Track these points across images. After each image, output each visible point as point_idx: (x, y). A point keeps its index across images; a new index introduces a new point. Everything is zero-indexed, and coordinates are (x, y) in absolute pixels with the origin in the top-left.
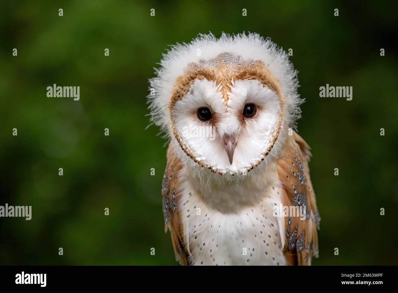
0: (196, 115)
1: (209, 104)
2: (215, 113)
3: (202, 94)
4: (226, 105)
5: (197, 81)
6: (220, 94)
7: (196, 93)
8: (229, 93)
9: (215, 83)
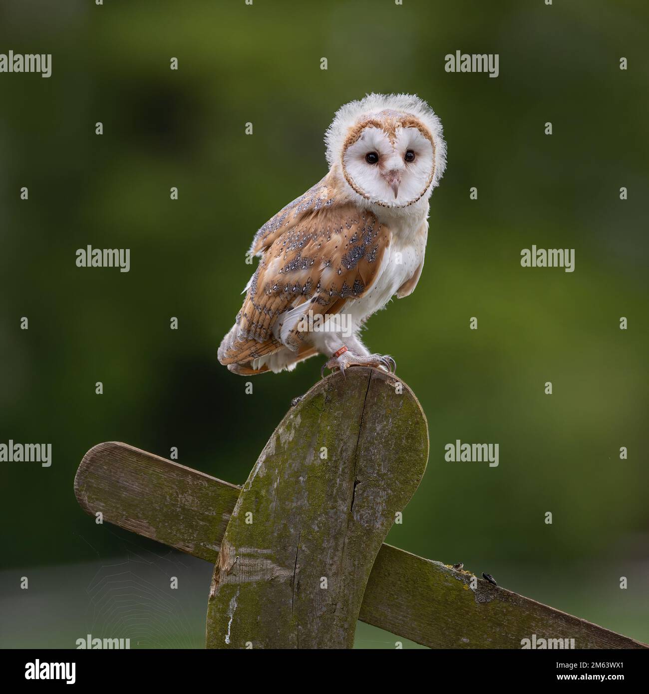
0: (364, 159)
1: (377, 148)
2: (382, 155)
3: (372, 139)
4: (394, 148)
5: (367, 129)
6: (388, 139)
7: (367, 139)
8: (394, 139)
9: (383, 130)
